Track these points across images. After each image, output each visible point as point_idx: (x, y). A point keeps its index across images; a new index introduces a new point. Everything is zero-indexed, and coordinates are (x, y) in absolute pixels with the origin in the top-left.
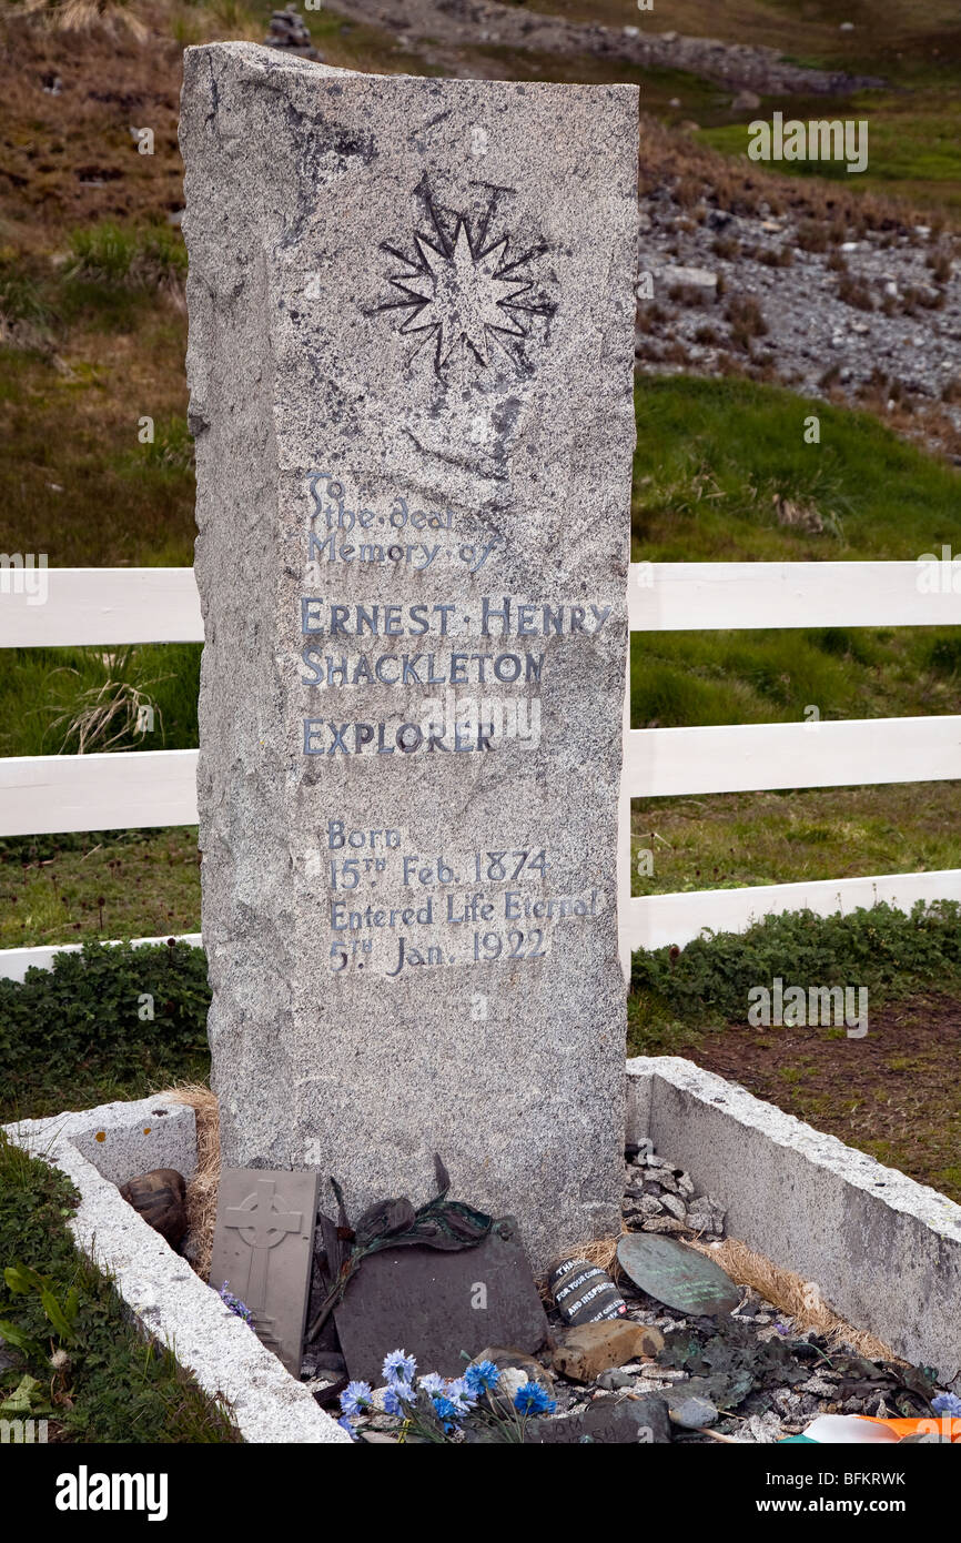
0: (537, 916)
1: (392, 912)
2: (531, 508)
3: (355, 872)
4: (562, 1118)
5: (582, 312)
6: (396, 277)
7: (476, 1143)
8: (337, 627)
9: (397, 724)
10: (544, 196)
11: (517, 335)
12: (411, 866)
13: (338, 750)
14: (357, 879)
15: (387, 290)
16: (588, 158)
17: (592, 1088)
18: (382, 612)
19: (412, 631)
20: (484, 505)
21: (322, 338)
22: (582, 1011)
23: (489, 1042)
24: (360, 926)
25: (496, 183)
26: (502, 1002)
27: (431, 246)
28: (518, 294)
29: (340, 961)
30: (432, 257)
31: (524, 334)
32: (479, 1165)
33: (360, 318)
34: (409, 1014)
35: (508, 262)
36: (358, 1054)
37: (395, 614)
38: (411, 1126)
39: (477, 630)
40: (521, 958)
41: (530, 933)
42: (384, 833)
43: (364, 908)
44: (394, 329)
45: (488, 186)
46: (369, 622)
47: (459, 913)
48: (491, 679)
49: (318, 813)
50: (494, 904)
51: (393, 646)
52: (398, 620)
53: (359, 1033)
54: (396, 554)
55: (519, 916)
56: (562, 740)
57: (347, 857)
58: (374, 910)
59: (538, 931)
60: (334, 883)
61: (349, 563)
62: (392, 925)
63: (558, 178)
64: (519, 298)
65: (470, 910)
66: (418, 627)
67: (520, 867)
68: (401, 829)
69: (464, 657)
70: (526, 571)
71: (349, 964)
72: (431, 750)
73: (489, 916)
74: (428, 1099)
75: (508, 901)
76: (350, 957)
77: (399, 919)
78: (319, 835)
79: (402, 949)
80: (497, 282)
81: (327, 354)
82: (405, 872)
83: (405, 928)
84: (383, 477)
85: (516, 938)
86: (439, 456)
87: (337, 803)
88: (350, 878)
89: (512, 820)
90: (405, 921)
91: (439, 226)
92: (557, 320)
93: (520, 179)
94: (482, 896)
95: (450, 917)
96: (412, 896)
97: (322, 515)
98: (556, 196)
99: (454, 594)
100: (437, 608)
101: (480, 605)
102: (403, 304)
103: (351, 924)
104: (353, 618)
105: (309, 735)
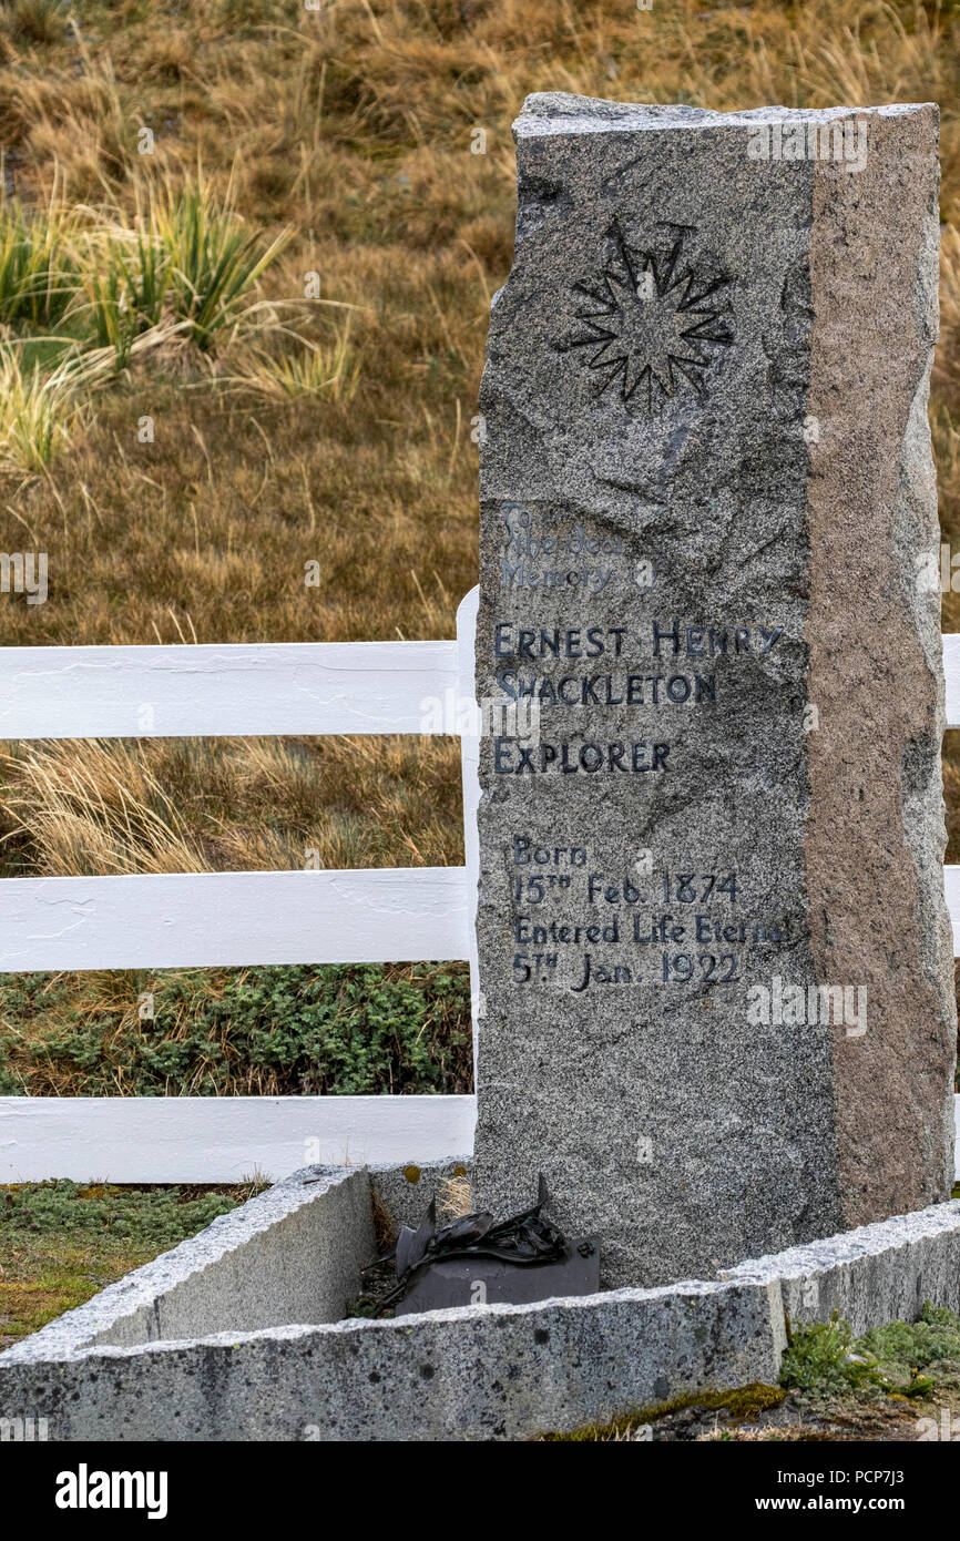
0: (728, 940)
1: (578, 930)
2: (691, 532)
3: (539, 887)
4: (765, 1150)
5: (755, 338)
6: (587, 316)
7: (670, 1165)
8: (524, 649)
9: (577, 745)
10: (722, 232)
11: (699, 364)
12: (596, 884)
13: (526, 769)
14: (541, 895)
15: (579, 326)
16: (767, 193)
17: (801, 1123)
18: (563, 636)
19: (589, 654)
20: (647, 529)
21: (519, 377)
22: (785, 1042)
23: (682, 1066)
24: (545, 941)
25: (679, 222)
26: (694, 1025)
27: (621, 285)
28: (700, 325)
29: (524, 972)
30: (619, 293)
31: (707, 363)
32: (675, 1188)
33: (554, 356)
34: (594, 1029)
35: (694, 295)
36: (541, 1065)
37: (575, 637)
38: (599, 1141)
39: (649, 650)
40: (714, 982)
41: (723, 958)
42: (569, 851)
43: (549, 921)
44: (583, 365)
45: (672, 225)
46: (550, 645)
47: (646, 933)
48: (665, 700)
49: (505, 829)
50: (684, 926)
51: (572, 668)
52: (577, 642)
53: (543, 1044)
54: (575, 581)
55: (709, 940)
56: (751, 764)
57: (533, 873)
58: (559, 925)
59: (731, 956)
60: (518, 897)
61: (535, 588)
62: (577, 941)
63: (734, 213)
64: (702, 329)
65: (658, 930)
66: (594, 648)
67: (709, 889)
68: (587, 848)
69: (638, 678)
70: (690, 593)
71: (533, 976)
72: (612, 770)
73: (680, 938)
74: (618, 1116)
75: (699, 923)
76: (533, 970)
77: (583, 934)
78: (505, 849)
79: (588, 964)
80: (679, 317)
81: (523, 391)
82: (591, 889)
83: (591, 946)
84: (561, 506)
85: (708, 962)
86: (612, 484)
87: (523, 819)
88: (534, 893)
89: (700, 842)
90: (591, 939)
91: (628, 265)
92: (733, 350)
93: (701, 217)
94: (671, 918)
95: (636, 938)
96: (597, 913)
97: (513, 543)
98: (734, 231)
99: (626, 618)
100: (611, 631)
101: (651, 627)
102: (592, 340)
103: (535, 938)
104: (538, 641)
105: (499, 754)
